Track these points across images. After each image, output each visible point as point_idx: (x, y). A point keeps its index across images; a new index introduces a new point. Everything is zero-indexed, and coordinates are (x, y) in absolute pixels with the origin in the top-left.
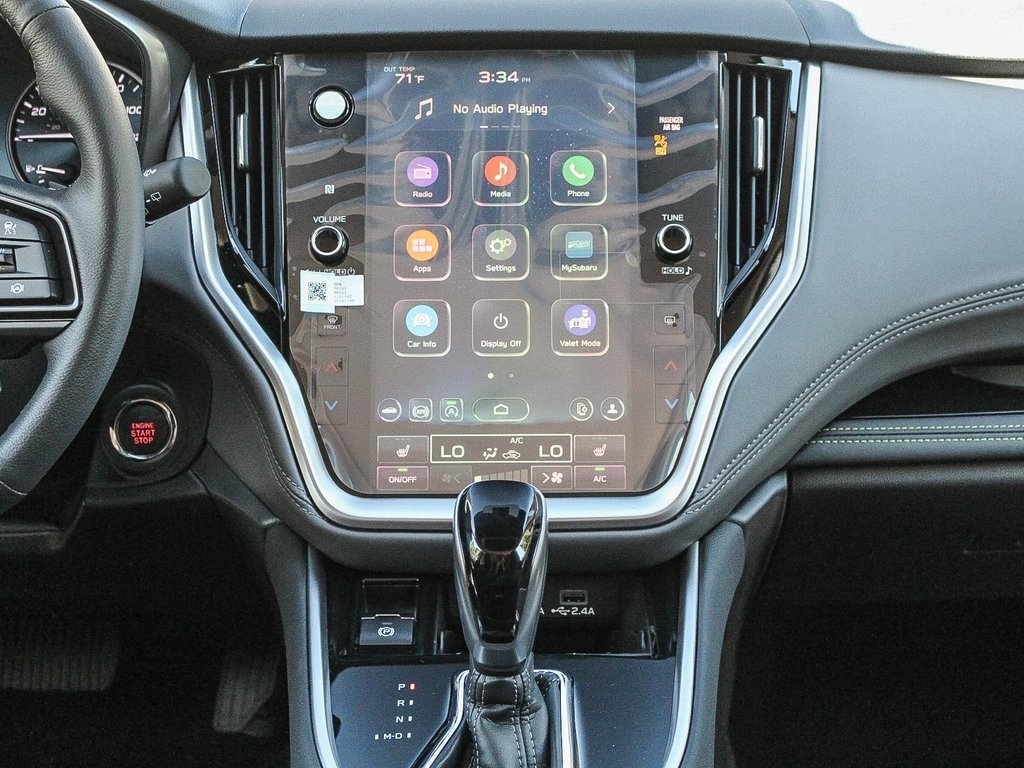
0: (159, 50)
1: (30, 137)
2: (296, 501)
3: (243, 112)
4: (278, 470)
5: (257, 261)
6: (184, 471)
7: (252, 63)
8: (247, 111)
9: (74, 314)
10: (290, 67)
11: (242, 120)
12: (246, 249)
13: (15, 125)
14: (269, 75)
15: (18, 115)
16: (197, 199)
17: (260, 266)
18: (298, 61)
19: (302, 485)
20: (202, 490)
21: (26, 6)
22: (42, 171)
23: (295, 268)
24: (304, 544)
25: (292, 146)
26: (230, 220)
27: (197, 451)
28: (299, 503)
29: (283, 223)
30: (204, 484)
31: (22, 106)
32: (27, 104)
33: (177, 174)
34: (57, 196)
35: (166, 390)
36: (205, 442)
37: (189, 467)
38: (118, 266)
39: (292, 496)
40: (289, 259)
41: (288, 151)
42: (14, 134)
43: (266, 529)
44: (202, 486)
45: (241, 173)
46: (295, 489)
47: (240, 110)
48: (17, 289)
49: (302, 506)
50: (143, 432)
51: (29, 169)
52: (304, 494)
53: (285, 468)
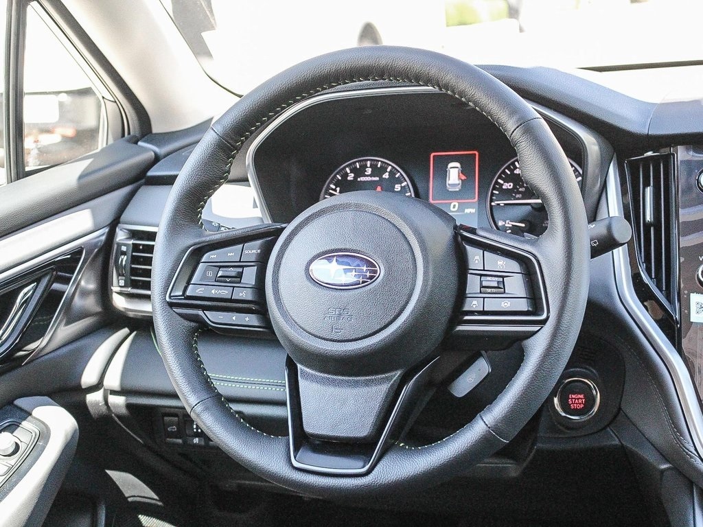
0: (594, 144)
1: (502, 203)
2: (687, 454)
3: (649, 185)
4: (674, 431)
5: (659, 286)
6: (605, 428)
7: (650, 154)
8: (652, 184)
9: (544, 322)
10: (682, 154)
11: (649, 191)
12: (651, 278)
13: (492, 194)
14: (667, 160)
15: (494, 188)
16: (622, 244)
17: (661, 290)
18: (688, 150)
19: (691, 443)
20: (617, 442)
21: (514, 119)
22: (509, 224)
23: (686, 292)
24: (691, 484)
25: (684, 207)
26: (641, 258)
27: (614, 416)
28: (689, 455)
29: (677, 261)
30: (618, 438)
31: (497, 183)
32: (500, 181)
33: (609, 228)
34: (532, 243)
35: (593, 372)
36: (620, 409)
37: (608, 425)
38: (573, 289)
39: (684, 451)
40: (682, 286)
41: (681, 211)
42: (492, 201)
43: (662, 471)
44: (616, 438)
45: (647, 226)
46: (686, 445)
47: (646, 184)
48: (506, 305)
49: (691, 457)
50: (577, 400)
51: (500, 223)
52: (692, 449)
53: (679, 431)
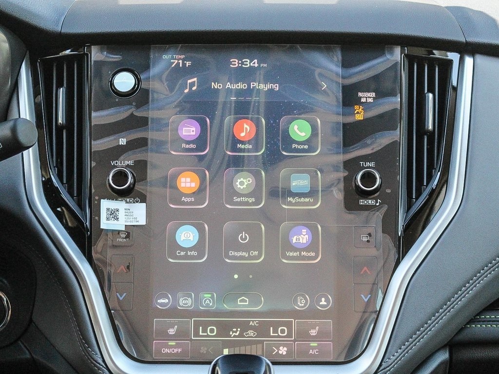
2: (95, 366)
3: (62, 86)
4: (82, 342)
5: (70, 193)
6: (16, 341)
7: (68, 52)
8: (65, 85)
10: (96, 54)
11: (62, 92)
12: (62, 183)
14: (81, 60)
16: (28, 148)
17: (72, 195)
18: (102, 51)
20: (28, 356)
23: (97, 198)
25: (96, 111)
26: (52, 162)
27: (25, 328)
28: (97, 367)
29: (90, 164)
30: (29, 351)
33: (14, 130)
35: (4, 283)
36: (31, 321)
37: (19, 338)
39: (91, 362)
40: (93, 191)
41: (94, 114)
44: (27, 352)
45: (60, 129)
46: (94, 356)
47: (60, 85)
49: (99, 369)
52: (100, 361)
53: (88, 342)
